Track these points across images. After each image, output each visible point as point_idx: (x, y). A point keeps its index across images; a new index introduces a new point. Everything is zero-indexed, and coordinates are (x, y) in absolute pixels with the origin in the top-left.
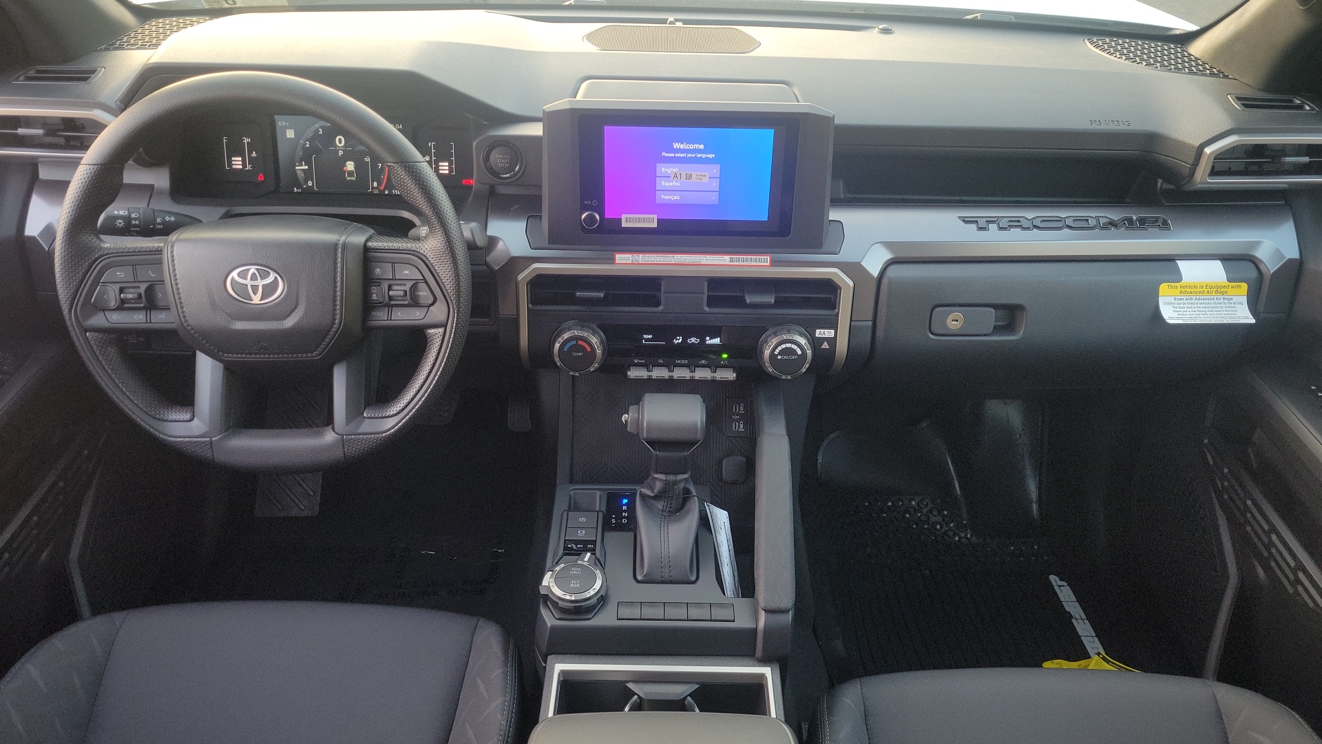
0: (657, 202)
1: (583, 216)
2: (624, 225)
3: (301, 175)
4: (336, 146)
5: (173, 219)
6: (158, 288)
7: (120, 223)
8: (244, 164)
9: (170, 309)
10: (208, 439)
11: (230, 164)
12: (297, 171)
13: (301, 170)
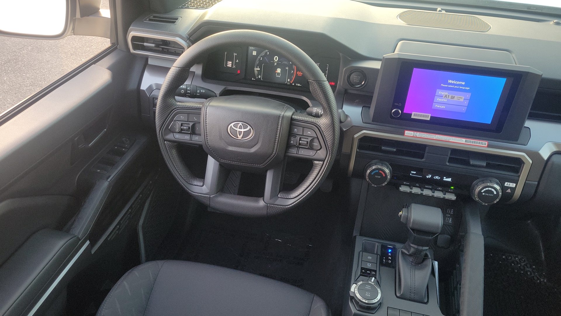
0: (433, 108)
1: (393, 111)
2: (413, 117)
3: (256, 72)
4: (274, 61)
5: (204, 91)
6: (197, 125)
7: (183, 92)
8: (232, 65)
9: (201, 135)
10: (209, 196)
11: (226, 64)
12: (255, 71)
13: (257, 70)
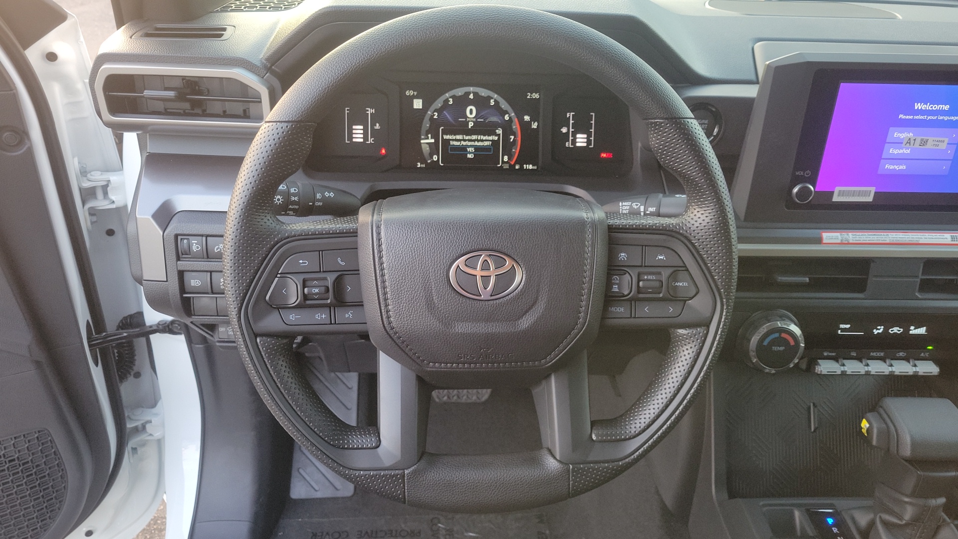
0: (880, 172)
1: (795, 190)
2: (836, 198)
3: (426, 149)
4: (466, 117)
5: (332, 195)
6: (348, 279)
7: (279, 200)
8: (365, 138)
9: (363, 305)
10: (400, 472)
11: (350, 137)
12: (422, 145)
13: (427, 143)
